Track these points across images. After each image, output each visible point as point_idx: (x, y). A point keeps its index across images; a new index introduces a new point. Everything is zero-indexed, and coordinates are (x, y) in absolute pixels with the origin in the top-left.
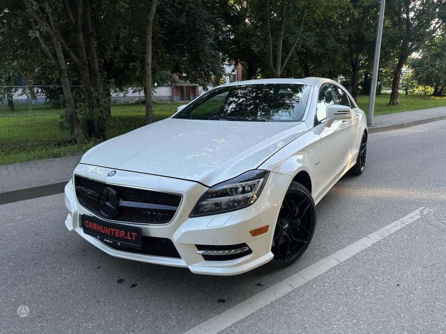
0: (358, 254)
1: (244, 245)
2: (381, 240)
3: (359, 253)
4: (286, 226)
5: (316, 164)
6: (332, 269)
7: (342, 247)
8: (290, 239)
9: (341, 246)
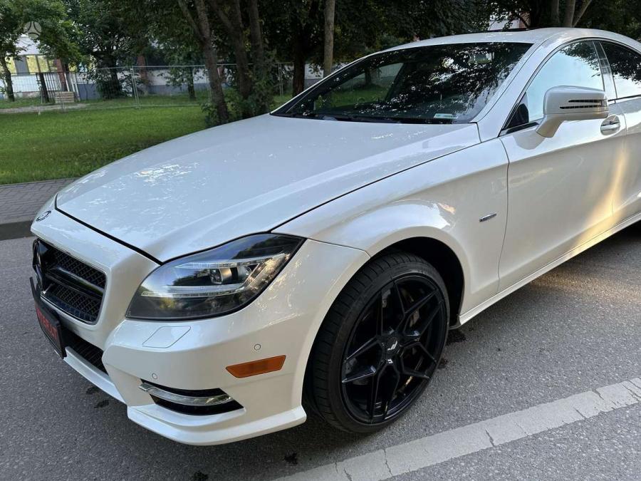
0: (548, 433)
1: (217, 392)
2: (628, 407)
3: (553, 430)
4: (394, 347)
5: (481, 221)
6: (463, 458)
7: (522, 405)
8: (398, 372)
9: (518, 403)
